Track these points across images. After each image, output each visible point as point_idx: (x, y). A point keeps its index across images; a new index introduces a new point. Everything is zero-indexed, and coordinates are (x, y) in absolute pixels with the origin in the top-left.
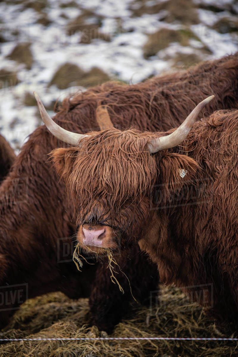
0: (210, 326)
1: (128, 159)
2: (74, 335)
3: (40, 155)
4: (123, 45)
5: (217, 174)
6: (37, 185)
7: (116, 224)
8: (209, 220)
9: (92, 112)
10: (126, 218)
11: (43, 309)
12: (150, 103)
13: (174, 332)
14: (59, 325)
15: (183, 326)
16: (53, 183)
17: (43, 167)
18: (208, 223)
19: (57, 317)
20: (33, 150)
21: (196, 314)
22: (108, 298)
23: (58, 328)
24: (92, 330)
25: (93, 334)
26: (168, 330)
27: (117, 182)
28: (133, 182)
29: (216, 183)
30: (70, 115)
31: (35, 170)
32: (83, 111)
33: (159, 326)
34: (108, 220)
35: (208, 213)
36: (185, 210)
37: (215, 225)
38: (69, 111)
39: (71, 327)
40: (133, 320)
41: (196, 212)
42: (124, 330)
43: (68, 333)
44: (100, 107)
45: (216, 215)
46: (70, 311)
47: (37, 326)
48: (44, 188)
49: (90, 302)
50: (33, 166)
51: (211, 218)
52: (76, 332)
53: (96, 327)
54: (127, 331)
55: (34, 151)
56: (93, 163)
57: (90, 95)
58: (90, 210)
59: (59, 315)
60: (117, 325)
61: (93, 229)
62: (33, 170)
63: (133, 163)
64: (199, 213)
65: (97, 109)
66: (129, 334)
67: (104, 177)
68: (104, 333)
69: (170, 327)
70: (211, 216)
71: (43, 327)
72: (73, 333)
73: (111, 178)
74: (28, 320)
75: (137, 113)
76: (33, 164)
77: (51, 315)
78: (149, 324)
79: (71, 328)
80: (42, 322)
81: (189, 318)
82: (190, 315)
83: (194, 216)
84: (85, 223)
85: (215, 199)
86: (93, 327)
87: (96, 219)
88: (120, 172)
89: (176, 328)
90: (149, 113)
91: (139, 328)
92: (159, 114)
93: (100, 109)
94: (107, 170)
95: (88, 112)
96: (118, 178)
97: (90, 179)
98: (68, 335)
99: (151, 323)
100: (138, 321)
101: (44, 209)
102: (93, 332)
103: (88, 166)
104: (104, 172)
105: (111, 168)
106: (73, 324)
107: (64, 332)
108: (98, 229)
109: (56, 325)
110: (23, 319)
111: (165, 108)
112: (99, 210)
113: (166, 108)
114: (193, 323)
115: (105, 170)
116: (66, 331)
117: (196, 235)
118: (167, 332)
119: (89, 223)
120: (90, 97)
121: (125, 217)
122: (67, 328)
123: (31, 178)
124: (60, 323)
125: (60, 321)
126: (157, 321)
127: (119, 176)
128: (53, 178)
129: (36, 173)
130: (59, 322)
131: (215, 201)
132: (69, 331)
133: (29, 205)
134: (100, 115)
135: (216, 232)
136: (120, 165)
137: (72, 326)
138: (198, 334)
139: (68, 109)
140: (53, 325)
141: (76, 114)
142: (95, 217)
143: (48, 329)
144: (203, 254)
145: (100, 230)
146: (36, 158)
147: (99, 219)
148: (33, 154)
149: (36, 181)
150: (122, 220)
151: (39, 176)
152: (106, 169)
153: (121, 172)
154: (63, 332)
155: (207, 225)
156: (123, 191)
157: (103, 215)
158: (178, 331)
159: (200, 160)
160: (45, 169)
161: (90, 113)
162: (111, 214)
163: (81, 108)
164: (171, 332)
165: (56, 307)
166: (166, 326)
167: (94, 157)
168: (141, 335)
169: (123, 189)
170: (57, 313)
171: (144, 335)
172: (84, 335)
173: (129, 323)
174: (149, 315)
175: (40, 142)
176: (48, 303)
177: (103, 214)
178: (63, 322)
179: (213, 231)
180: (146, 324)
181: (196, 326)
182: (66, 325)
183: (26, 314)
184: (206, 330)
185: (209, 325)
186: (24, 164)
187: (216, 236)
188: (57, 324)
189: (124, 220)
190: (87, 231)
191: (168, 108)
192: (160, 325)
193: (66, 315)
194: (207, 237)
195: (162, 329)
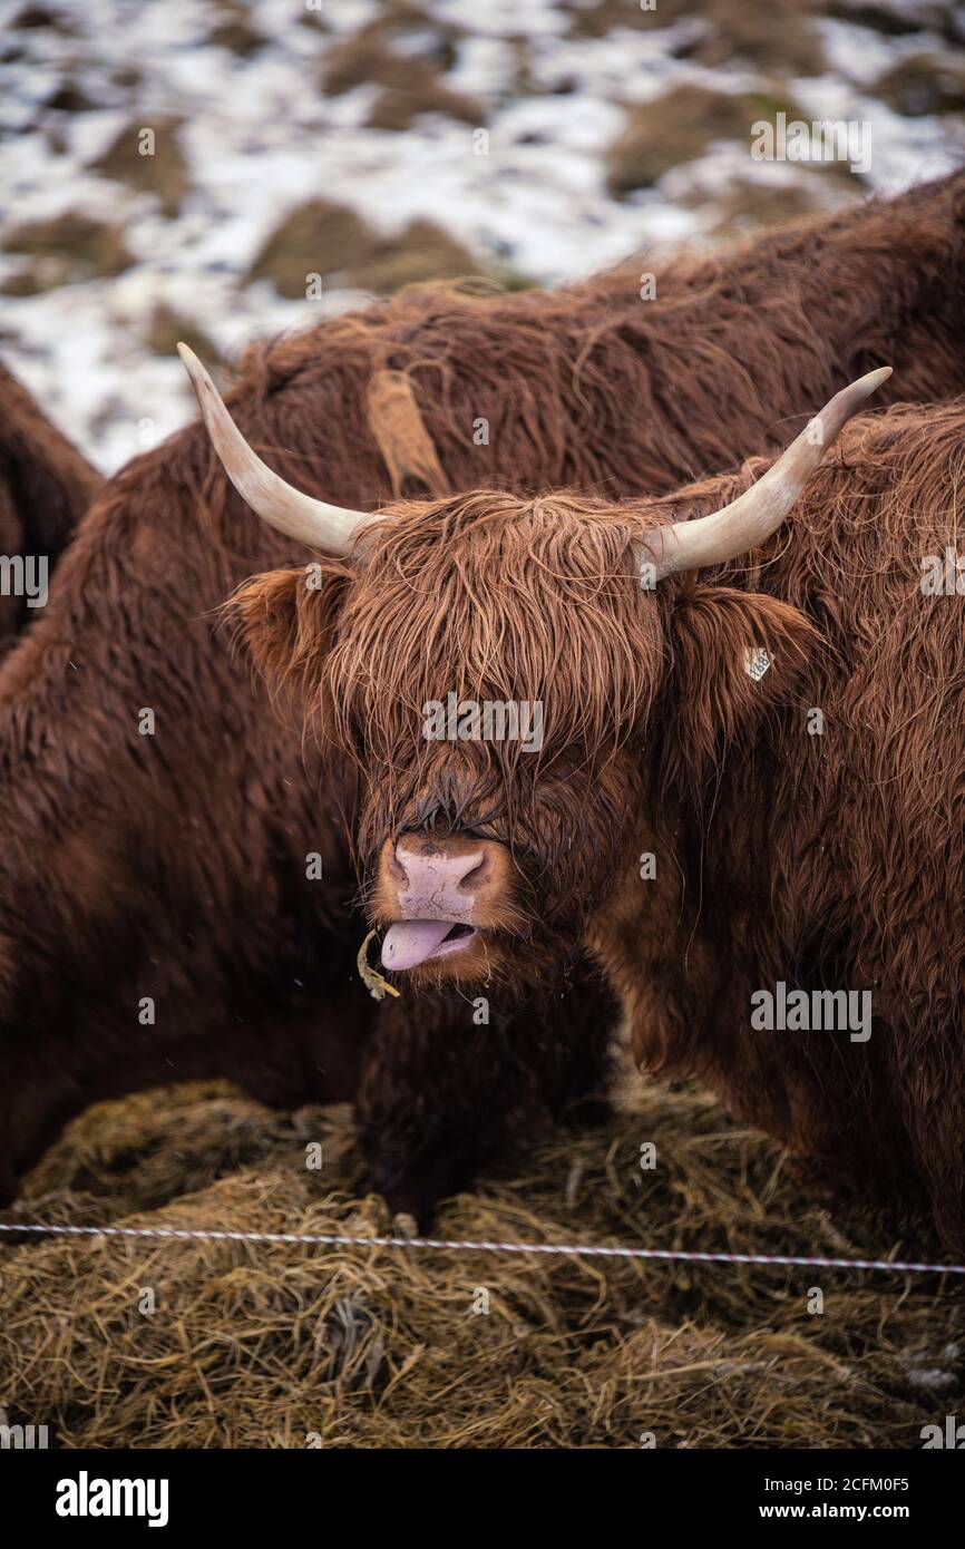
0: (809, 1215)
1: (566, 597)
2: (294, 1225)
3: (156, 565)
4: (530, 139)
5: (859, 646)
6: (139, 673)
7: (525, 837)
8: (827, 819)
9: (351, 397)
10: (556, 819)
11: (182, 1121)
12: (576, 368)
13: (672, 1233)
14: (244, 1186)
15: (708, 1212)
16: (204, 668)
17: (166, 606)
18: (822, 834)
19: (235, 1154)
20: (129, 544)
21: (758, 1168)
22: (420, 1101)
23: (237, 1194)
24: (365, 1211)
25: (365, 1223)
26: (651, 1222)
27: (529, 679)
28: (590, 682)
29: (855, 680)
30: (271, 415)
31: (134, 617)
32: (316, 395)
33: (616, 1209)
34: (494, 818)
35: (826, 796)
36: (741, 780)
37: (846, 840)
38: (265, 400)
39: (287, 1193)
40: (516, 1184)
41: (780, 787)
42: (477, 1216)
43: (272, 1215)
44: (382, 376)
45: (852, 801)
46: (286, 1134)
47: (159, 1184)
48: (168, 687)
49: (358, 1116)
50: (127, 605)
51: (834, 812)
52: (304, 1211)
53: (379, 1197)
54: (486, 1223)
55: (133, 549)
56: (428, 607)
57: (345, 333)
58: (424, 783)
59: (242, 1148)
60: (449, 1201)
61: (441, 852)
62: (127, 617)
63: (588, 610)
64: (791, 792)
65: (372, 382)
66: (493, 1230)
67: (477, 659)
68: (405, 1221)
69: (660, 1210)
70: (833, 808)
71: (180, 1191)
72: (291, 1216)
73: (506, 663)
74: (125, 1160)
75: (529, 396)
76: (127, 597)
77: (214, 1148)
78: (578, 1197)
79: (285, 1196)
80: (178, 1169)
81: (731, 1183)
82: (735, 1172)
83: (768, 804)
84: (407, 830)
85: (851, 742)
86: (369, 1202)
87: (453, 816)
88: (538, 640)
89: (677, 1216)
90: (571, 400)
91: (536, 1212)
92: (611, 405)
93: (383, 383)
94: (489, 633)
95: (337, 396)
96: (535, 664)
97: (420, 666)
98: (272, 1221)
99: (585, 1194)
100: (537, 1188)
101: (165, 765)
102: (366, 1219)
103: (409, 620)
104: (477, 640)
105: (504, 629)
106: (293, 1183)
107: (260, 1210)
108: (460, 852)
109: (230, 1182)
110: (107, 1155)
111: (634, 388)
112: (459, 781)
113: (639, 387)
114: (745, 1202)
115: (477, 632)
116: (265, 1206)
117: (775, 875)
118: (646, 1228)
119: (421, 827)
120: (343, 339)
121: (555, 816)
122: (270, 1197)
123: (117, 649)
124: (247, 1177)
125: (244, 1168)
126: (611, 1189)
127: (535, 654)
128: (206, 648)
129: (137, 629)
130: (242, 1174)
131: (850, 750)
132: (276, 1206)
133: (106, 748)
134: (383, 407)
135: (850, 866)
136: (539, 616)
137: (290, 1189)
138: (761, 1242)
139: (261, 392)
140: (220, 1184)
141: (293, 407)
142: (447, 807)
143: (198, 1195)
144: (796, 949)
145: (468, 854)
146: (140, 576)
147: (462, 814)
148: (131, 559)
149: (135, 661)
150: (542, 822)
151: (149, 642)
152: (482, 630)
153: (545, 638)
154: (254, 1211)
155: (817, 841)
156: (554, 711)
157: (478, 801)
158: (688, 1230)
159: (803, 594)
160: (175, 616)
161: (345, 400)
162: (504, 797)
163: (309, 385)
164: (661, 1231)
165: (234, 1116)
166: (644, 1208)
167: (431, 587)
168: (540, 1238)
169: (555, 703)
170: (234, 1142)
171: (551, 1237)
172: (332, 1226)
173: (503, 1192)
174: (579, 1165)
175: (158, 516)
176: (202, 1100)
177: (476, 795)
178: (255, 1173)
179: (841, 864)
180: (564, 1199)
181: (757, 1213)
182: (269, 1183)
183: (118, 1137)
184: (794, 1228)
185: (805, 1212)
186: (94, 594)
187: (850, 882)
188: (233, 1180)
189: (547, 826)
190: (419, 858)
191: (646, 386)
192: (621, 1203)
193: (269, 1151)
194: (816, 886)
195: (627, 1220)
